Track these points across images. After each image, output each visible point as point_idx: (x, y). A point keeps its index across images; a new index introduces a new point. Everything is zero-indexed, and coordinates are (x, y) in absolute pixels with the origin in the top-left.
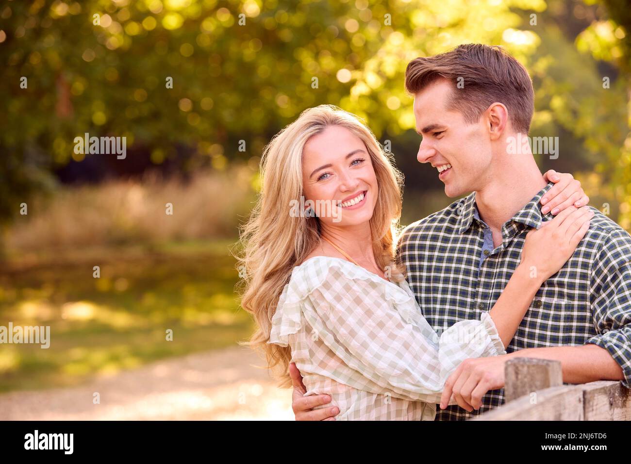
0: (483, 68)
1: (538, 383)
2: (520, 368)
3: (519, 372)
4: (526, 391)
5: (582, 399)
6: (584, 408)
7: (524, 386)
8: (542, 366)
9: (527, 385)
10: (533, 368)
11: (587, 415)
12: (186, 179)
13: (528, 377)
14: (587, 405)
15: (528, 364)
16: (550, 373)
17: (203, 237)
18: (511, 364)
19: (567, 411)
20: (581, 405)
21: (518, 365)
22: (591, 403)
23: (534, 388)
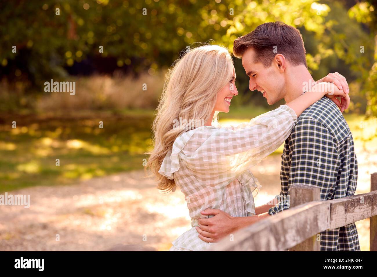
0: (267, 38)
1: (307, 199)
2: (298, 190)
3: (298, 193)
4: (300, 202)
5: (330, 208)
6: (331, 212)
7: (299, 200)
8: (310, 190)
9: (301, 200)
10: (305, 191)
11: (332, 216)
12: (136, 76)
13: (302, 195)
14: (332, 211)
15: (302, 188)
16: (314, 194)
17: (143, 107)
18: (294, 188)
19: (321, 214)
20: (329, 211)
21: (297, 189)
22: (335, 210)
23: (305, 201)
